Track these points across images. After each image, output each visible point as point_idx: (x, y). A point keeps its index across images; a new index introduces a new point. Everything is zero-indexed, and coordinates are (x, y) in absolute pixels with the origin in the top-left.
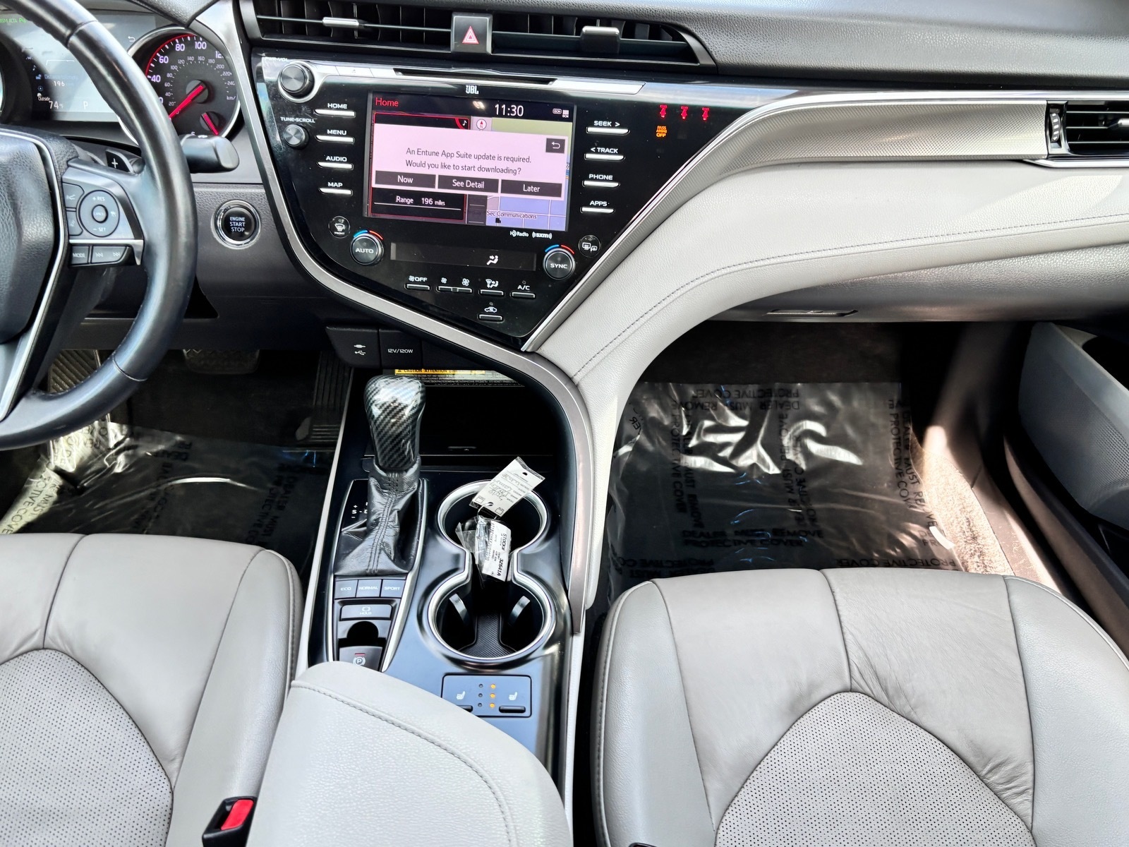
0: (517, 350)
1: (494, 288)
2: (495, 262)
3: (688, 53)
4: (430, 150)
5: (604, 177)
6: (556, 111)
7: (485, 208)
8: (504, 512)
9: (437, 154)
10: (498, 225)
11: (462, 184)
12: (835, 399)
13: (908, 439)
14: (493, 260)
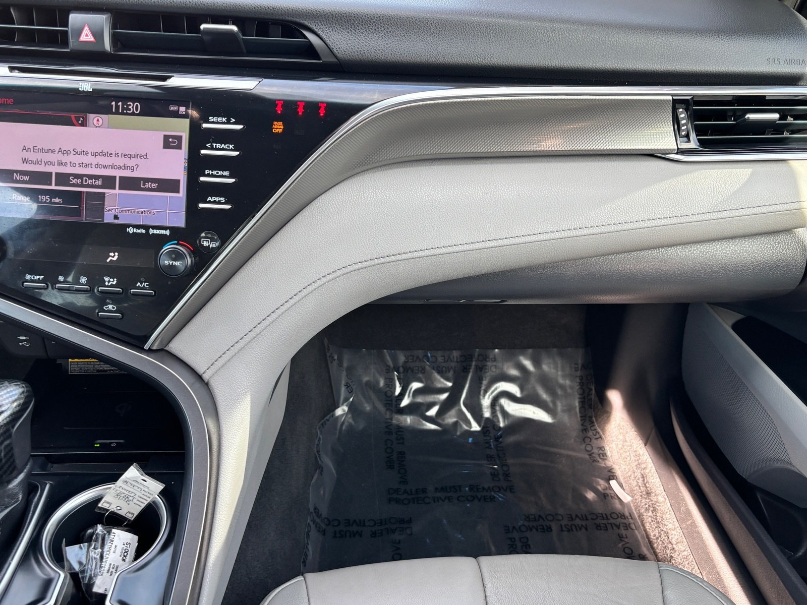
0: (140, 349)
1: (112, 286)
2: (115, 259)
3: (310, 50)
4: (46, 148)
5: (220, 173)
6: (173, 108)
7: (104, 205)
8: (135, 516)
9: (53, 151)
10: (116, 221)
11: (79, 181)
12: (528, 364)
13: (591, 399)
14: (113, 257)
